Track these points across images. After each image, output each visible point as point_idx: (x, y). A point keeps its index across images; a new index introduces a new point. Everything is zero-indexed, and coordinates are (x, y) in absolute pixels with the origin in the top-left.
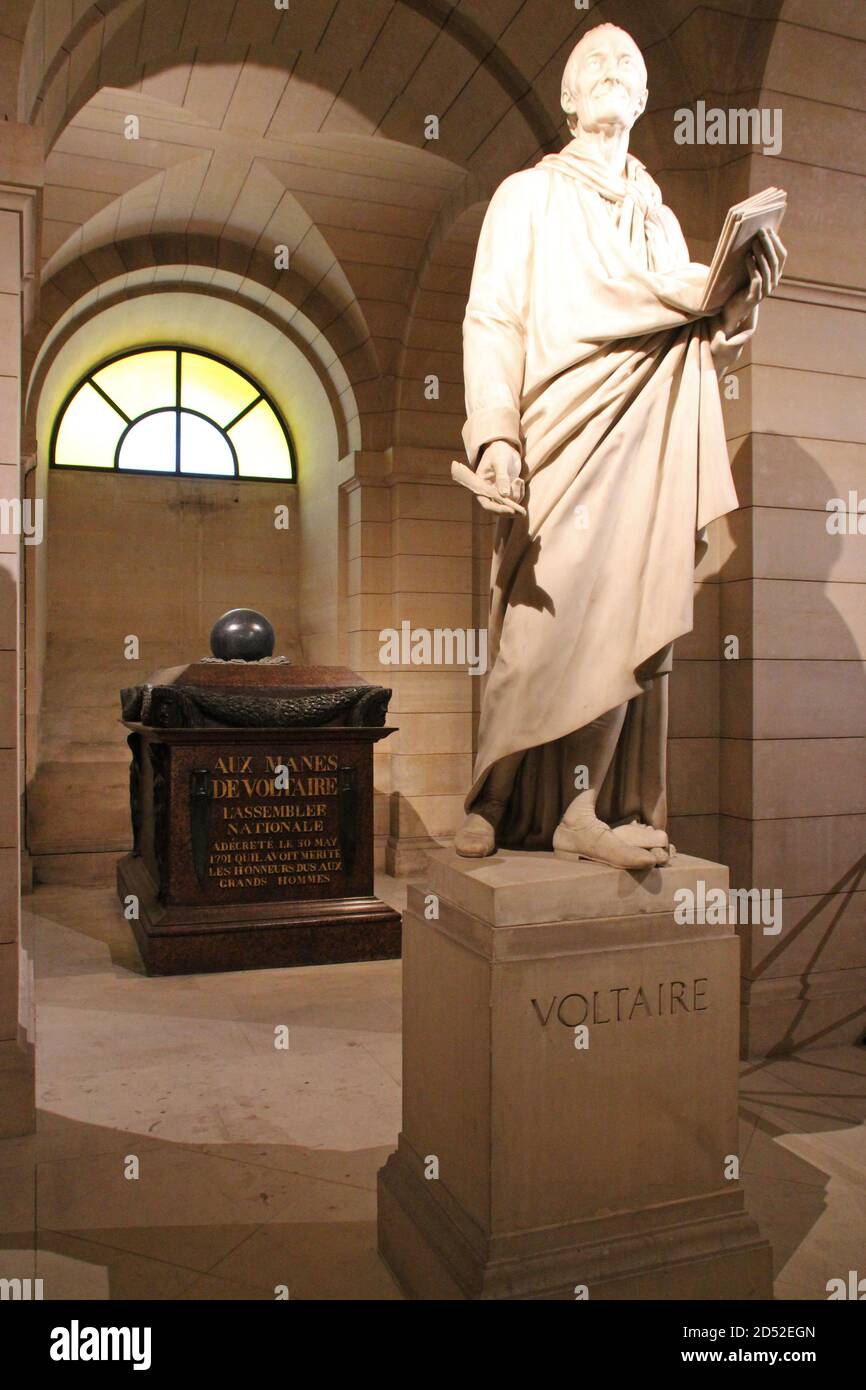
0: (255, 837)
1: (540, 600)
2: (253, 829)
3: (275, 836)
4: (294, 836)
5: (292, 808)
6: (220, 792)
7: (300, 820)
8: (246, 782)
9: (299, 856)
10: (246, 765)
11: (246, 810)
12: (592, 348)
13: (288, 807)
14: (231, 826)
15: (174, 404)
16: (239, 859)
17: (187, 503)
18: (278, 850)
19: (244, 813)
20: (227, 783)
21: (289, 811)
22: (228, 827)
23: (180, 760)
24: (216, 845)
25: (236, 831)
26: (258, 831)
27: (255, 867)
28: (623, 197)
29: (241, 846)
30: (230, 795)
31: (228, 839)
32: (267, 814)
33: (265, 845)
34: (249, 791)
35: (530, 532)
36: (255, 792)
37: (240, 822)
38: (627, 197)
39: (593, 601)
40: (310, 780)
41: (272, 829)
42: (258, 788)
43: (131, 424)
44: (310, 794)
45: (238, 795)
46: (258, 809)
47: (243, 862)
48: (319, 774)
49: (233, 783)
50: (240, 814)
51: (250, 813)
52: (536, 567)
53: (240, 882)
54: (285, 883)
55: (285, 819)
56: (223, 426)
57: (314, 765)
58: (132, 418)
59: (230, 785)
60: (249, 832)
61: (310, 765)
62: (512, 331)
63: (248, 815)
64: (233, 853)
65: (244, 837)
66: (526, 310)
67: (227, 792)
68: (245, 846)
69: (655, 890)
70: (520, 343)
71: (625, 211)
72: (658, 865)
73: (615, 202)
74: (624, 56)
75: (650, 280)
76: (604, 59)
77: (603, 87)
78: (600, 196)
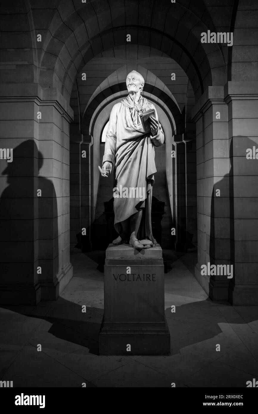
12: (125, 141)
66: (116, 133)
69: (143, 254)
70: (115, 140)
71: (133, 111)
72: (144, 248)
73: (132, 109)
74: (134, 78)
75: (134, 127)
76: (130, 79)
77: (130, 86)
78: (129, 108)
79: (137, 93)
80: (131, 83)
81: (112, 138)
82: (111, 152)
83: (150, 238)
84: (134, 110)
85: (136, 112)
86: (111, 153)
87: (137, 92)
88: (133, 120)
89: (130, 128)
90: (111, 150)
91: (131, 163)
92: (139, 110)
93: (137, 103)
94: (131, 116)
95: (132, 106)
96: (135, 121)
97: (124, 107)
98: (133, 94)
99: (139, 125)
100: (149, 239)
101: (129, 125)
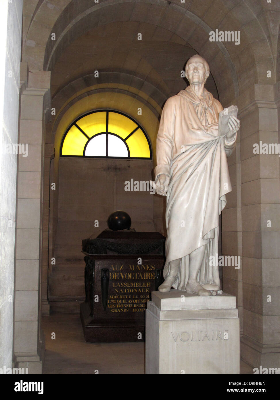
0: (124, 294)
2: (124, 291)
3: (132, 294)
4: (139, 294)
5: (138, 284)
6: (112, 277)
7: (141, 288)
8: (121, 274)
9: (140, 301)
10: (121, 268)
11: (121, 284)
13: (136, 283)
14: (116, 289)
15: (105, 131)
16: (118, 301)
17: (111, 168)
18: (132, 299)
19: (120, 285)
20: (114, 274)
21: (137, 285)
22: (114, 290)
23: (99, 265)
24: (110, 296)
25: (117, 292)
26: (125, 292)
27: (124, 305)
29: (119, 297)
30: (116, 279)
31: (114, 294)
32: (129, 286)
33: (128, 297)
34: (122, 277)
36: (124, 278)
37: (119, 288)
38: (200, 104)
40: (145, 273)
41: (130, 291)
42: (126, 276)
43: (89, 139)
44: (145, 278)
45: (118, 279)
46: (126, 284)
47: (120, 303)
48: (148, 271)
49: (117, 274)
50: (119, 285)
51: (123, 285)
53: (119, 310)
54: (135, 311)
55: (136, 288)
56: (124, 138)
57: (146, 268)
58: (90, 137)
59: (116, 275)
60: (122, 292)
61: (145, 268)
63: (122, 286)
64: (116, 299)
65: (120, 294)
66: (173, 136)
67: (114, 277)
68: (121, 297)
74: (199, 65)
75: (203, 128)
78: (193, 104)
82: (167, 162)
90: (166, 159)
93: (201, 97)
94: (197, 115)
97: (186, 101)
101: (195, 127)
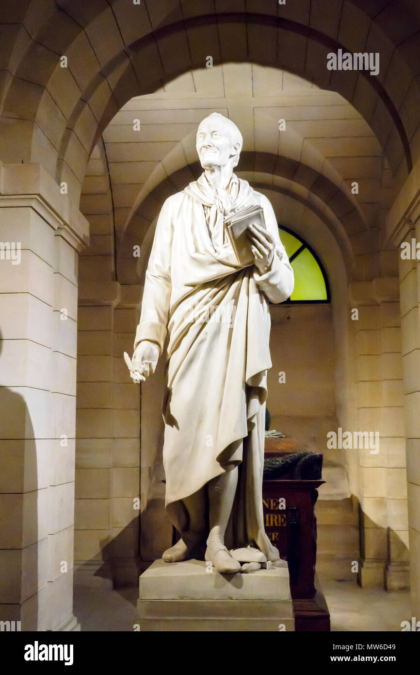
1: (172, 422)
12: (191, 288)
28: (212, 205)
35: (168, 386)
38: (214, 205)
39: (200, 421)
48: (273, 512)
52: (170, 404)
57: (270, 505)
62: (161, 281)
66: (170, 268)
69: (239, 585)
70: (168, 286)
71: (211, 213)
72: (242, 572)
73: (210, 208)
74: (214, 132)
75: (212, 251)
76: (204, 135)
77: (204, 149)
78: (203, 206)
79: (222, 168)
80: (206, 144)
81: (160, 281)
82: (157, 317)
83: (259, 543)
84: (214, 209)
85: (220, 215)
86: (155, 320)
87: (224, 166)
88: (212, 236)
89: (203, 254)
90: (155, 312)
91: (205, 346)
92: (228, 208)
93: (223, 193)
94: (208, 226)
95: (208, 202)
96: (216, 237)
97: (191, 203)
98: (213, 171)
99: (225, 247)
100: (256, 547)
101: (201, 248)
